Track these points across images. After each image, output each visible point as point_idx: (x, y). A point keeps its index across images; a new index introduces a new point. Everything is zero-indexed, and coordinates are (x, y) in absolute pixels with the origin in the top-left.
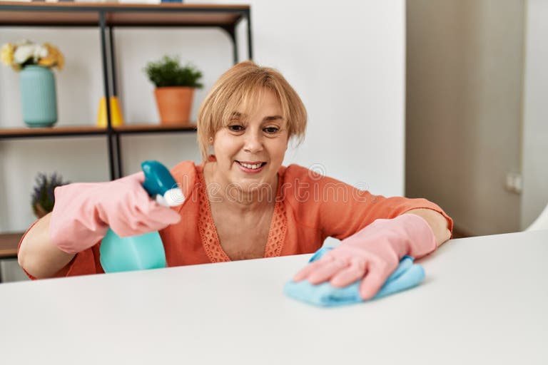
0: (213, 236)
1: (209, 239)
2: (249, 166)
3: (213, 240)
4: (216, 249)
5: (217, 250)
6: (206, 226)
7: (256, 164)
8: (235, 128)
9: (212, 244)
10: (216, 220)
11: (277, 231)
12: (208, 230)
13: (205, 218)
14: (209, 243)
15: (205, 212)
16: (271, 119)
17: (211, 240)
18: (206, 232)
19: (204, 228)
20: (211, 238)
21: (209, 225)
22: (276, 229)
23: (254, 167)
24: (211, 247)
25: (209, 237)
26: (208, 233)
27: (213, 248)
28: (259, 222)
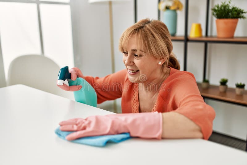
24: (134, 102)
25: (135, 97)
26: (135, 96)
27: (135, 103)
28: (152, 97)
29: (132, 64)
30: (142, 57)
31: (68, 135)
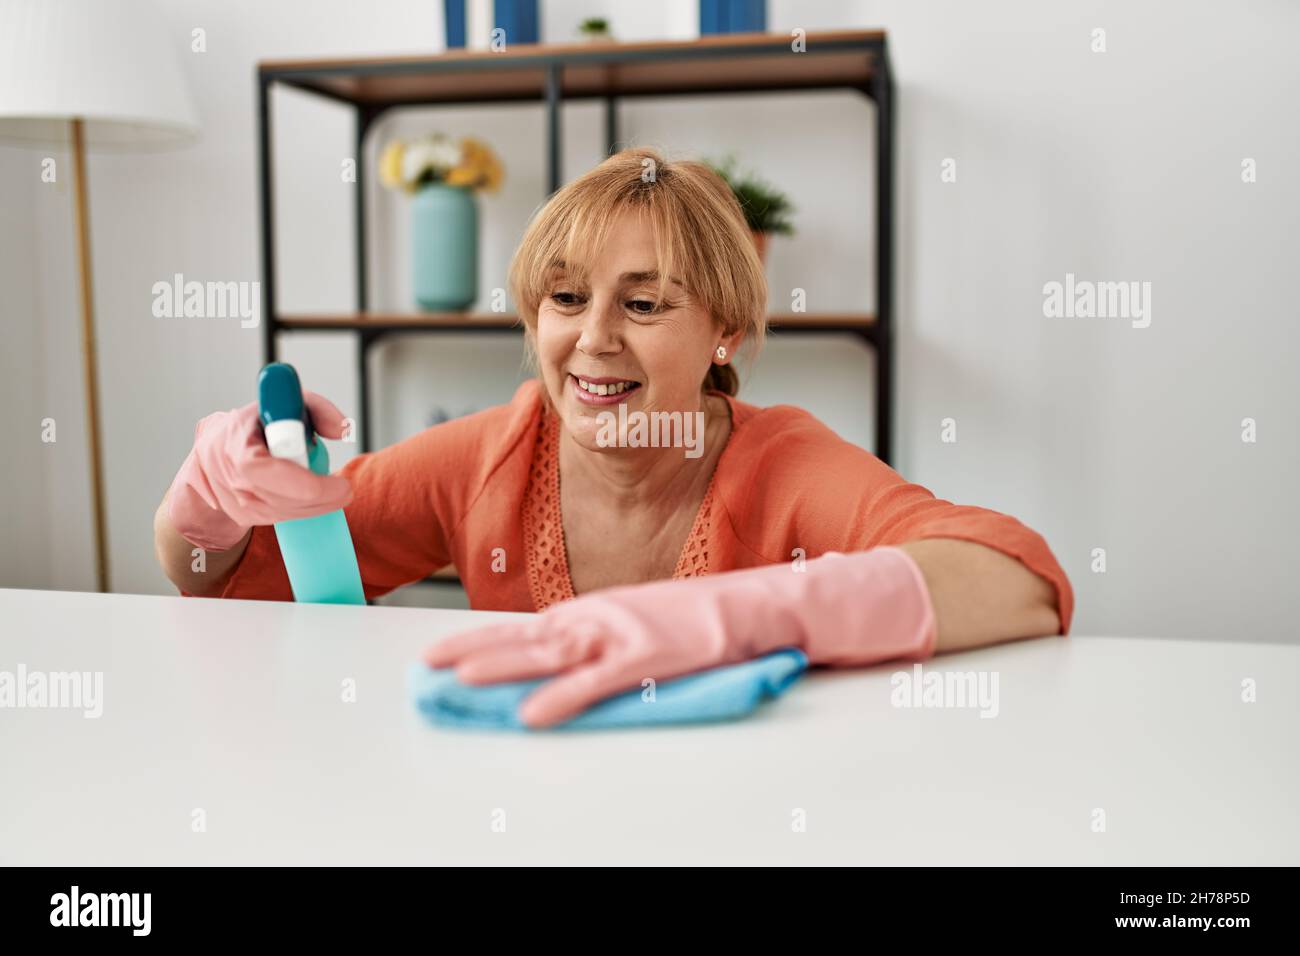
0: (553, 551)
1: (542, 559)
2: (592, 388)
3: (553, 561)
4: (555, 582)
5: (559, 586)
6: (542, 527)
7: (607, 382)
8: (565, 299)
9: (548, 571)
10: (566, 515)
11: (695, 559)
12: (544, 536)
13: (541, 510)
14: (541, 566)
15: (544, 496)
16: (638, 278)
17: (546, 562)
18: (540, 541)
19: (538, 532)
20: (549, 556)
21: (549, 525)
22: (693, 554)
23: (602, 390)
24: (544, 576)
25: (544, 553)
26: (544, 544)
27: (550, 579)
28: (657, 531)
29: (616, 347)
30: (672, 315)
31: (524, 698)
